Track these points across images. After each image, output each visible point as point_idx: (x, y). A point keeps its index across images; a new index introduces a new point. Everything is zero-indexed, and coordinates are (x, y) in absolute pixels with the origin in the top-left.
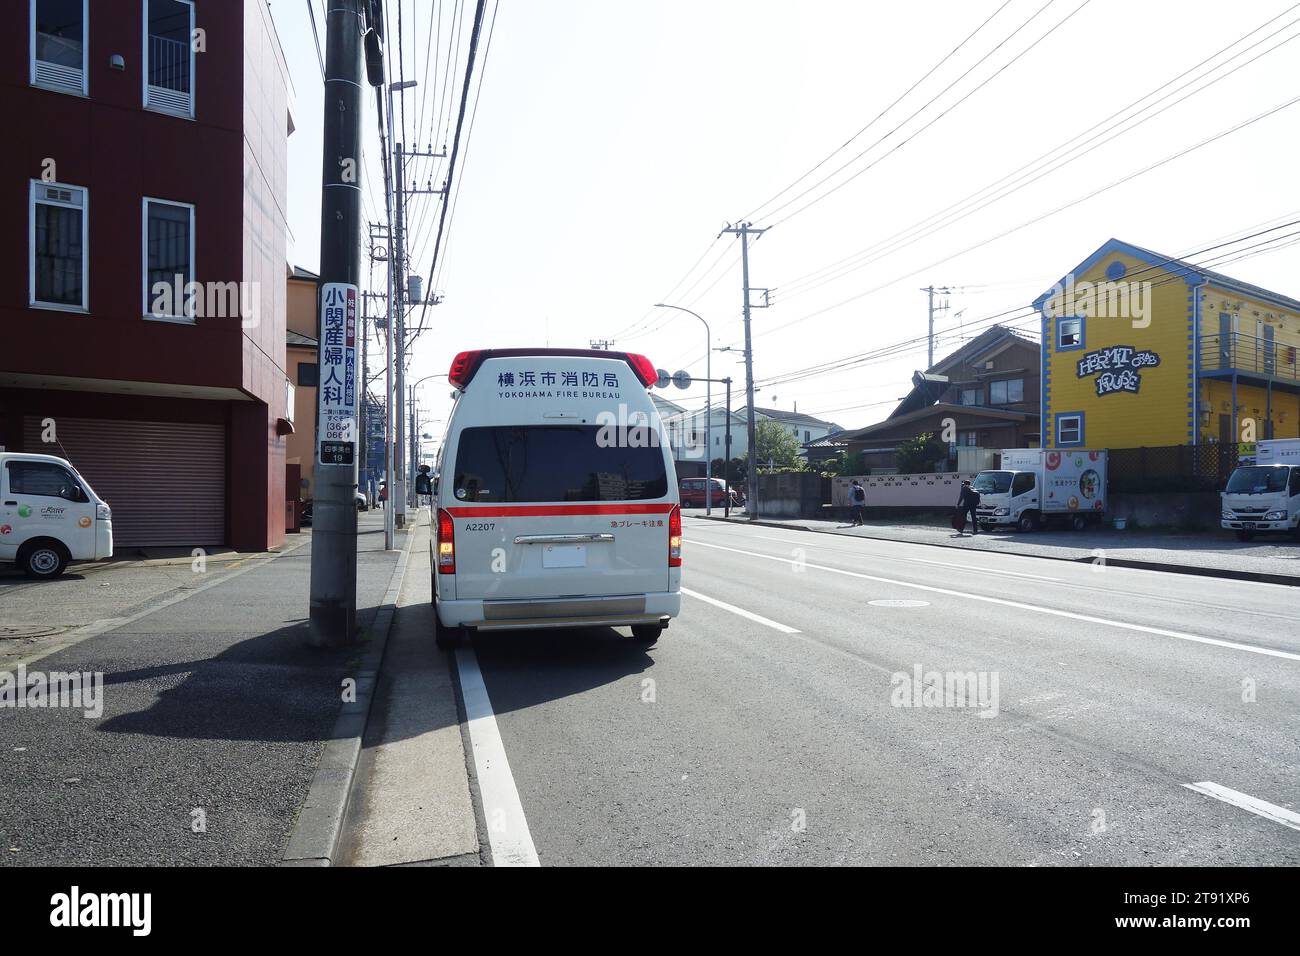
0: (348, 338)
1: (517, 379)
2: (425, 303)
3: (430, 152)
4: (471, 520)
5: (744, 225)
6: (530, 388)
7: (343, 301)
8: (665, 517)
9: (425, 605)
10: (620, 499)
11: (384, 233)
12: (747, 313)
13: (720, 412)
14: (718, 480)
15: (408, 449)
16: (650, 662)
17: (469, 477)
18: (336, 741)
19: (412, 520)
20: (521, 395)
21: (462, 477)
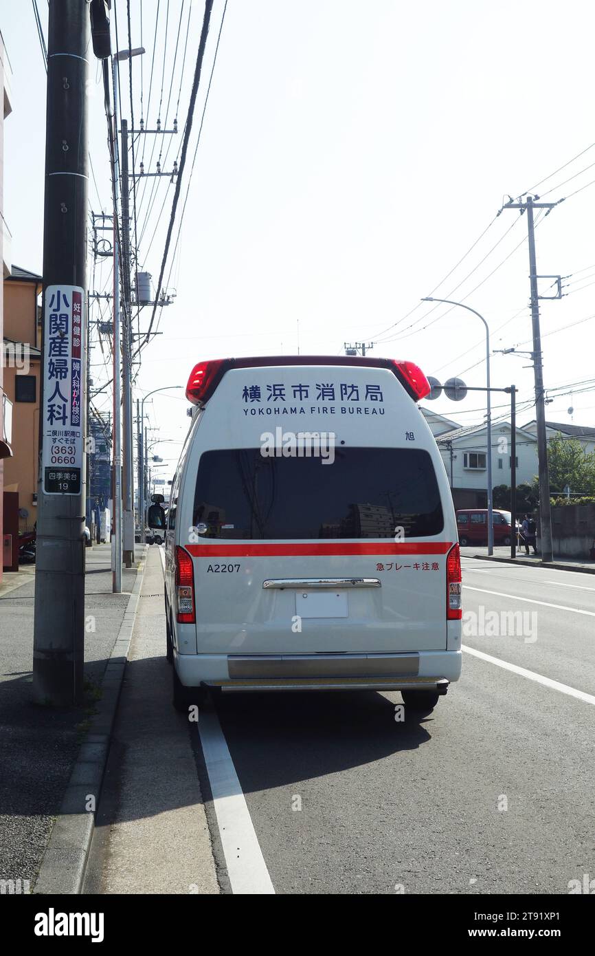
0: (73, 348)
1: (265, 393)
2: (155, 304)
3: (159, 128)
4: (212, 561)
5: (529, 199)
6: (279, 404)
7: (68, 306)
8: (441, 559)
9: (160, 659)
10: (386, 537)
11: (109, 223)
12: (534, 307)
13: (503, 429)
14: (502, 512)
15: (136, 474)
16: (425, 736)
17: (209, 509)
18: (66, 816)
19: (141, 558)
20: (269, 411)
21: (203, 508)
